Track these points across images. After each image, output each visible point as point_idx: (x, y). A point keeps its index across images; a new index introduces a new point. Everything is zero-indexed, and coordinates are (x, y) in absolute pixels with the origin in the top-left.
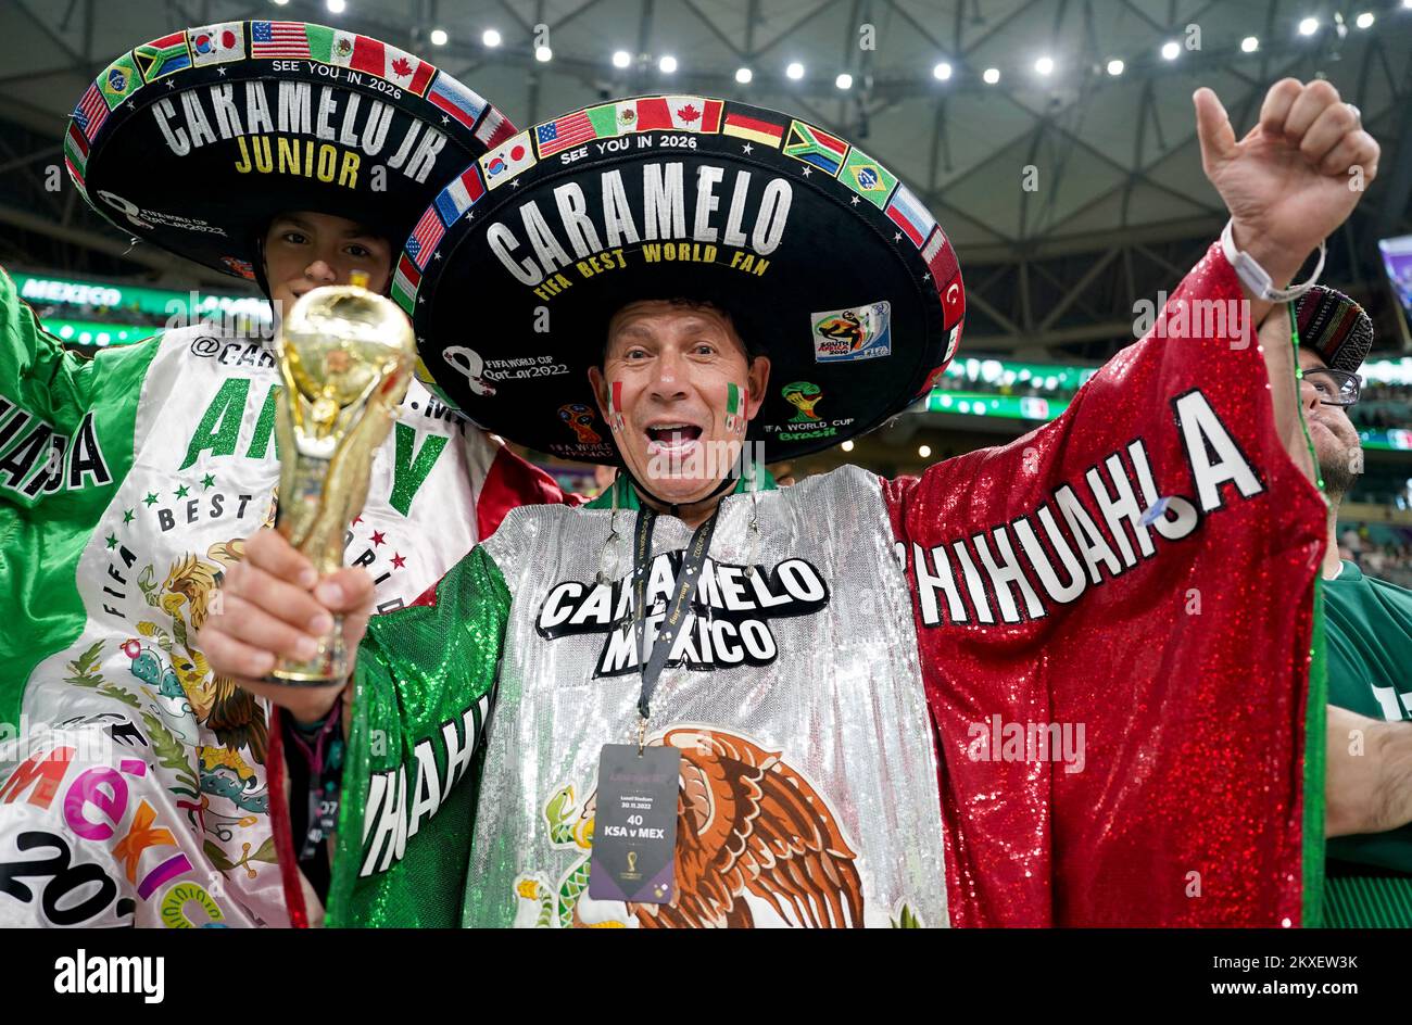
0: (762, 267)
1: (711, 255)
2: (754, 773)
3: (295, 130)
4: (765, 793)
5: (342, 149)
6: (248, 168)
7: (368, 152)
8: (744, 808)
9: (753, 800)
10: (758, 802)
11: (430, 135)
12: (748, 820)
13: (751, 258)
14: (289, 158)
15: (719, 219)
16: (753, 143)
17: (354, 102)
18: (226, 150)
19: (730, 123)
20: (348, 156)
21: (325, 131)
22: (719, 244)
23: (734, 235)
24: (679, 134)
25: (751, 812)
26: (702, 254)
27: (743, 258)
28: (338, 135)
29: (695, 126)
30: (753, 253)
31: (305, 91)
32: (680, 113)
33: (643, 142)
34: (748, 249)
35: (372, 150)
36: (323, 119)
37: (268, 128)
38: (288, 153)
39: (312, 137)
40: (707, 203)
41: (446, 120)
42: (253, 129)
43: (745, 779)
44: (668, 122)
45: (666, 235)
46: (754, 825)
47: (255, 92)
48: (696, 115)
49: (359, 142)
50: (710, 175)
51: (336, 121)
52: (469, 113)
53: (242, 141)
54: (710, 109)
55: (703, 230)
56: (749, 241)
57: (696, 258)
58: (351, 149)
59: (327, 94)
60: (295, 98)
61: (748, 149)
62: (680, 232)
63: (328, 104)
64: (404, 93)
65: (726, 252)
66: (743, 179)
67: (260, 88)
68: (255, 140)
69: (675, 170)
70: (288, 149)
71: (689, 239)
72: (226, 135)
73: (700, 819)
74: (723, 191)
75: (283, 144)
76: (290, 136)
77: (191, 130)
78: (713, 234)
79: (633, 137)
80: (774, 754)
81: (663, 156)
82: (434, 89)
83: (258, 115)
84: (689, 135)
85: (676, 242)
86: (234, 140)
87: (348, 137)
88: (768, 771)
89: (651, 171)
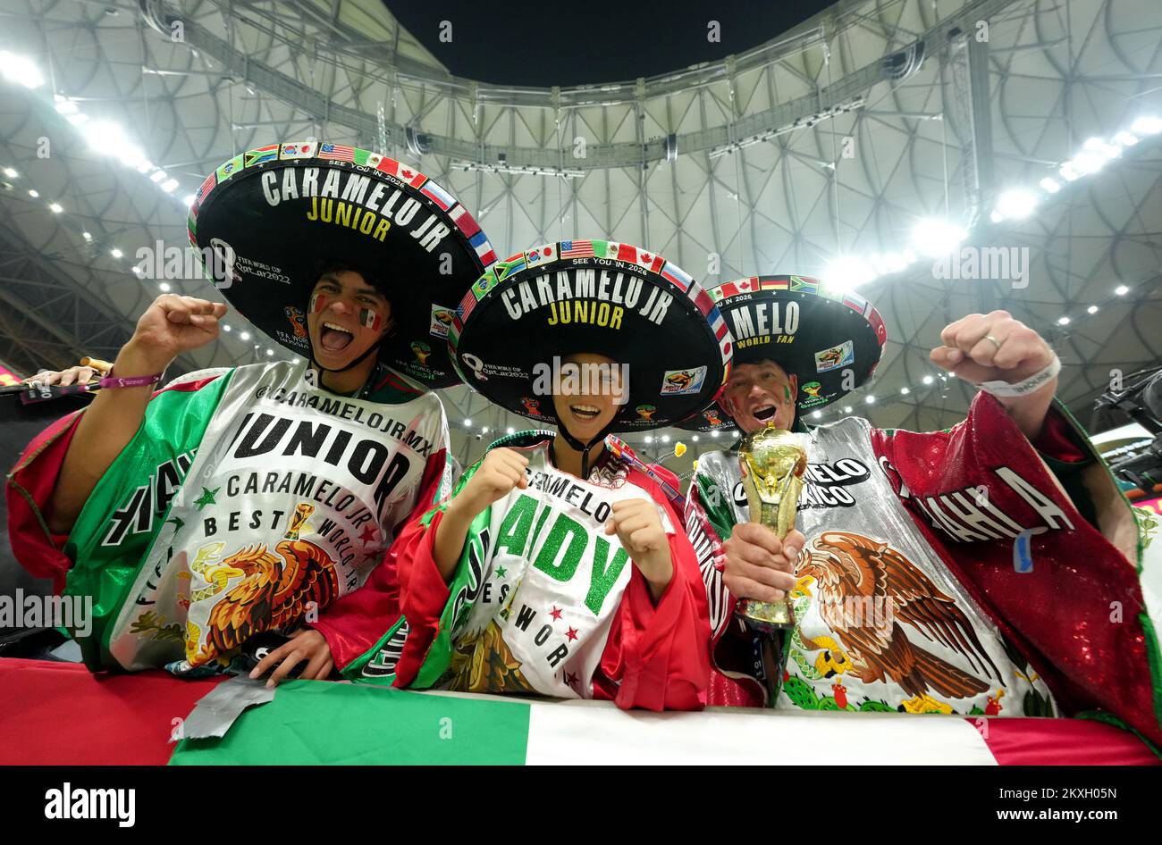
0: (791, 340)
1: (767, 340)
2: (876, 554)
3: (585, 296)
4: (886, 564)
5: (613, 305)
6: (555, 322)
7: (628, 306)
8: (878, 574)
9: (881, 568)
10: (884, 569)
11: (663, 297)
12: (882, 578)
13: (786, 337)
14: (581, 313)
15: (769, 325)
16: (776, 290)
17: (620, 278)
18: (544, 311)
19: (764, 284)
20: (616, 309)
21: (603, 295)
22: (771, 334)
23: (776, 329)
24: (743, 295)
25: (883, 574)
26: (763, 341)
27: (782, 338)
28: (611, 297)
29: (749, 290)
30: (787, 335)
31: (591, 274)
32: (741, 287)
33: (728, 302)
34: (784, 333)
35: (630, 305)
36: (602, 288)
37: (569, 296)
38: (581, 310)
39: (596, 299)
40: (762, 319)
41: (672, 287)
42: (560, 297)
43: (872, 557)
44: (737, 291)
45: (746, 336)
46: (887, 582)
47: (562, 277)
48: (748, 285)
49: (623, 300)
50: (761, 308)
51: (610, 289)
52: (684, 284)
53: (553, 306)
54: (754, 281)
55: (763, 331)
56: (784, 330)
57: (761, 342)
58: (618, 305)
59: (604, 275)
60: (585, 279)
61: (774, 293)
62: (753, 334)
63: (605, 280)
64: (648, 272)
65: (774, 337)
66: (776, 306)
67: (565, 276)
68: (561, 304)
69: (745, 310)
70: (581, 307)
71: (757, 335)
72: (544, 302)
73: (856, 580)
74: (768, 313)
75: (578, 305)
76: (582, 300)
77: (523, 303)
78: (767, 331)
79: (723, 301)
80: (883, 545)
81: (738, 305)
82: (664, 270)
83: (564, 289)
84: (747, 294)
85: (752, 338)
86: (549, 305)
87: (617, 298)
88: (883, 553)
89: (735, 312)
